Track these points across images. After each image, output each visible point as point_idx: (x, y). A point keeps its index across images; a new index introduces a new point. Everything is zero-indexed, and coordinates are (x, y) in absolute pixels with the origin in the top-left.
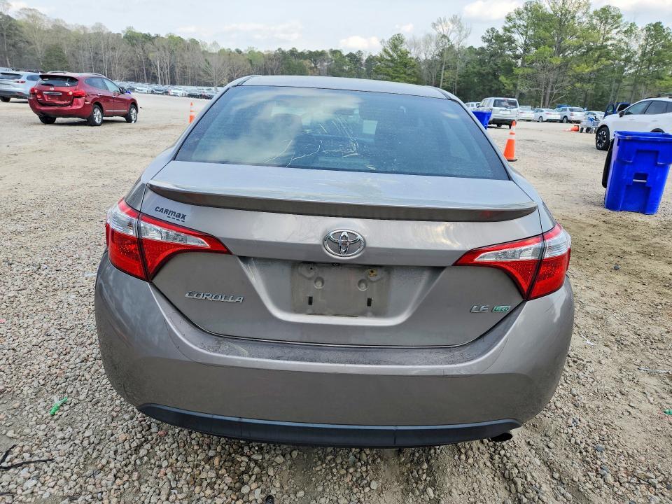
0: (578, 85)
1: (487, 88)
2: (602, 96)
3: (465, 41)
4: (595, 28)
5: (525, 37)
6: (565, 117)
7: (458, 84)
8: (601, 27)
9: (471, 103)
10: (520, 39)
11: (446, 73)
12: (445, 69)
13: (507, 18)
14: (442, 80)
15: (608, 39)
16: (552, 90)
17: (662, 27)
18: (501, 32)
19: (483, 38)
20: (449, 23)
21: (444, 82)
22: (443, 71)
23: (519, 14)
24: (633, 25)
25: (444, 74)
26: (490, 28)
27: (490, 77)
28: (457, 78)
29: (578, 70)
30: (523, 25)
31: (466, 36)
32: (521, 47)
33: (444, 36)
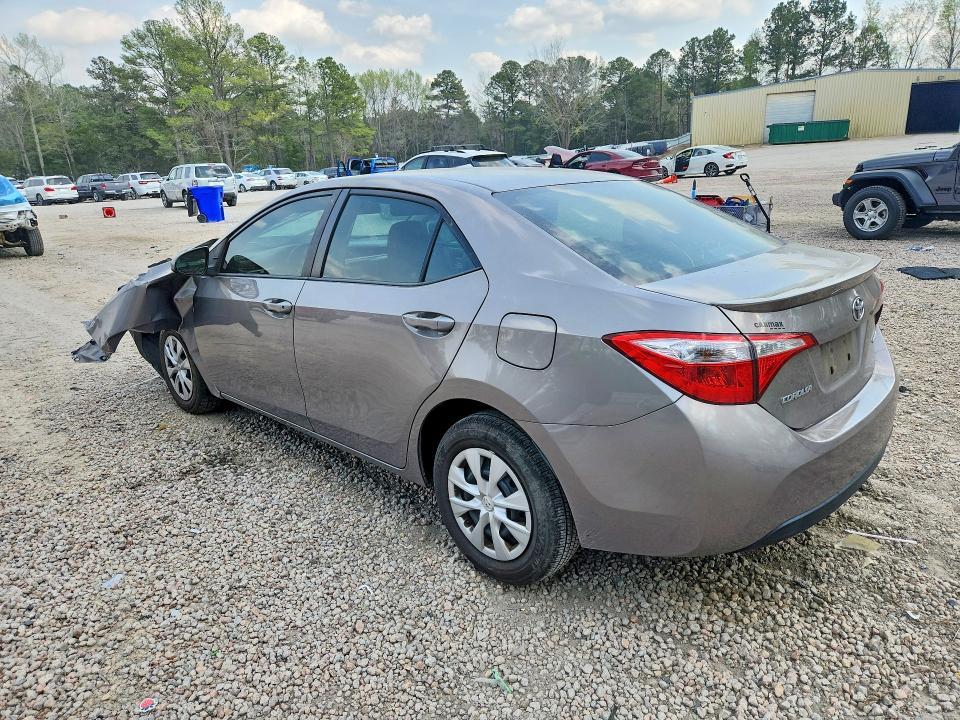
0: (263, 139)
1: (126, 148)
2: (296, 151)
3: (58, 76)
4: (256, 63)
5: (161, 72)
6: (273, 182)
7: (72, 145)
8: (261, 61)
9: (130, 175)
10: (154, 76)
11: (42, 129)
12: (36, 123)
13: (124, 43)
14: (37, 141)
15: (277, 78)
16: (231, 146)
17: (334, 63)
18: (119, 63)
19: (89, 71)
20: (16, 47)
21: (42, 144)
22: (34, 127)
23: (141, 38)
24: (302, 60)
25: (38, 131)
26: (96, 57)
27: (125, 133)
28: (67, 137)
29: (257, 119)
30: (154, 55)
31: (58, 69)
32: (162, 87)
33: (15, 68)
